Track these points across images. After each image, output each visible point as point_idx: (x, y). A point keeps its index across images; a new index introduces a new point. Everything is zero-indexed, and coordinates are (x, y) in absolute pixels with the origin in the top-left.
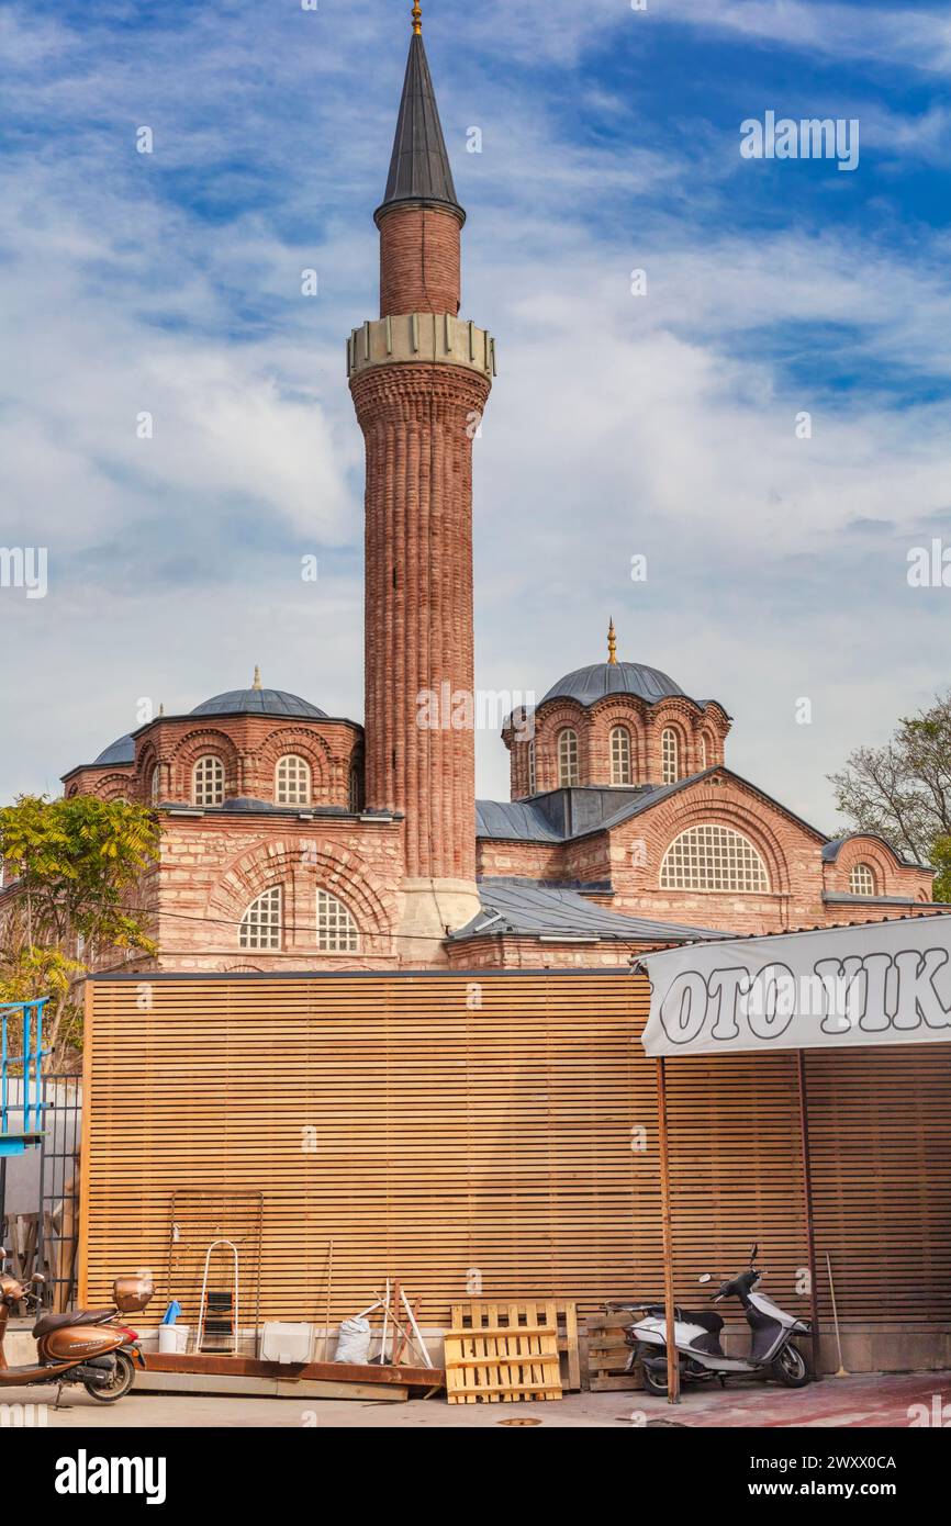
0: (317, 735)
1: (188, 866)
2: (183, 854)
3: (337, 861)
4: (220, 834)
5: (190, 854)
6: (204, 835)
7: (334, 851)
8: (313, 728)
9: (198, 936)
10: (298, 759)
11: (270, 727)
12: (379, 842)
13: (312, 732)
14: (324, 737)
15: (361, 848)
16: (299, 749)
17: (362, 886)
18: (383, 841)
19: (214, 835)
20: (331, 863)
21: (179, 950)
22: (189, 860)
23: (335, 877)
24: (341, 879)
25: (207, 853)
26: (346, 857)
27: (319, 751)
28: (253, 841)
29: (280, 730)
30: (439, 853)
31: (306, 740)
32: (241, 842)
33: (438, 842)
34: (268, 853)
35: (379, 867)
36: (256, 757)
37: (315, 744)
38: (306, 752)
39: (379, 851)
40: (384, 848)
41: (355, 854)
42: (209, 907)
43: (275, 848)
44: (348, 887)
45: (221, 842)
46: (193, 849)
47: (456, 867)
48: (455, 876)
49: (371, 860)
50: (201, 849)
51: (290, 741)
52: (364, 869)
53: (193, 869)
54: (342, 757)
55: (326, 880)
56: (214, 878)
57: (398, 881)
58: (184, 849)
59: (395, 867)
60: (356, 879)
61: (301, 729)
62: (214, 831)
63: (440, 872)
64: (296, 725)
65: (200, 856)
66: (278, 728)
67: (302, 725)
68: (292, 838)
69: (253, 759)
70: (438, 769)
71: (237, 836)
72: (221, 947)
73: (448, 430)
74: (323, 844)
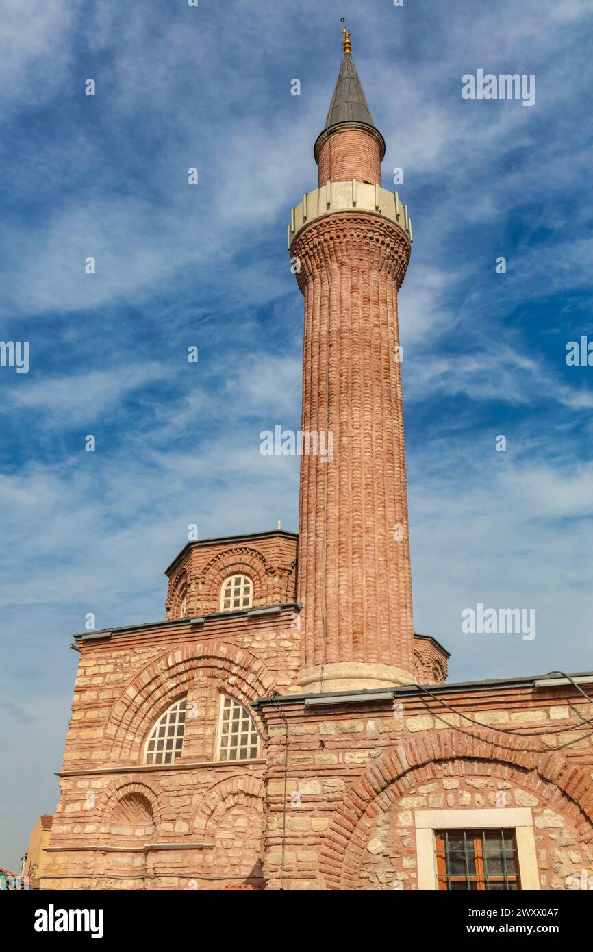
0: (255, 551)
1: (96, 686)
2: (95, 675)
3: (232, 662)
4: (128, 652)
5: (100, 674)
6: (115, 654)
7: (229, 652)
8: (251, 545)
9: (98, 755)
10: (243, 577)
11: (213, 553)
12: (272, 636)
13: (251, 550)
14: (260, 551)
15: (254, 645)
16: (240, 567)
17: (256, 685)
18: (278, 634)
19: (122, 653)
20: (227, 665)
21: (78, 770)
22: (99, 680)
23: (232, 680)
24: (239, 681)
25: (115, 671)
26: (239, 656)
27: (258, 564)
28: (156, 653)
29: (221, 554)
30: (333, 636)
31: (245, 558)
32: (145, 656)
33: (332, 624)
34: (167, 663)
35: (272, 662)
36: (199, 581)
37: (254, 560)
38: (247, 569)
39: (273, 644)
40: (278, 641)
41: (248, 650)
42: (109, 724)
43: (174, 657)
44: (245, 688)
45: (128, 658)
46: (103, 669)
47: (355, 649)
48: (353, 659)
49: (265, 656)
50: (110, 668)
51: (231, 561)
52: (256, 666)
53: (100, 689)
54: (277, 566)
55: (225, 684)
56: (117, 695)
57: (293, 674)
58: (96, 670)
59: (289, 659)
60: (250, 678)
61: (241, 549)
62: (123, 650)
63: (333, 657)
64: (235, 546)
65: (108, 675)
66: (219, 552)
67: (241, 545)
68: (190, 645)
69: (197, 584)
70: (333, 550)
71: (141, 651)
72: (114, 764)
73: (342, 264)
74: (218, 646)
